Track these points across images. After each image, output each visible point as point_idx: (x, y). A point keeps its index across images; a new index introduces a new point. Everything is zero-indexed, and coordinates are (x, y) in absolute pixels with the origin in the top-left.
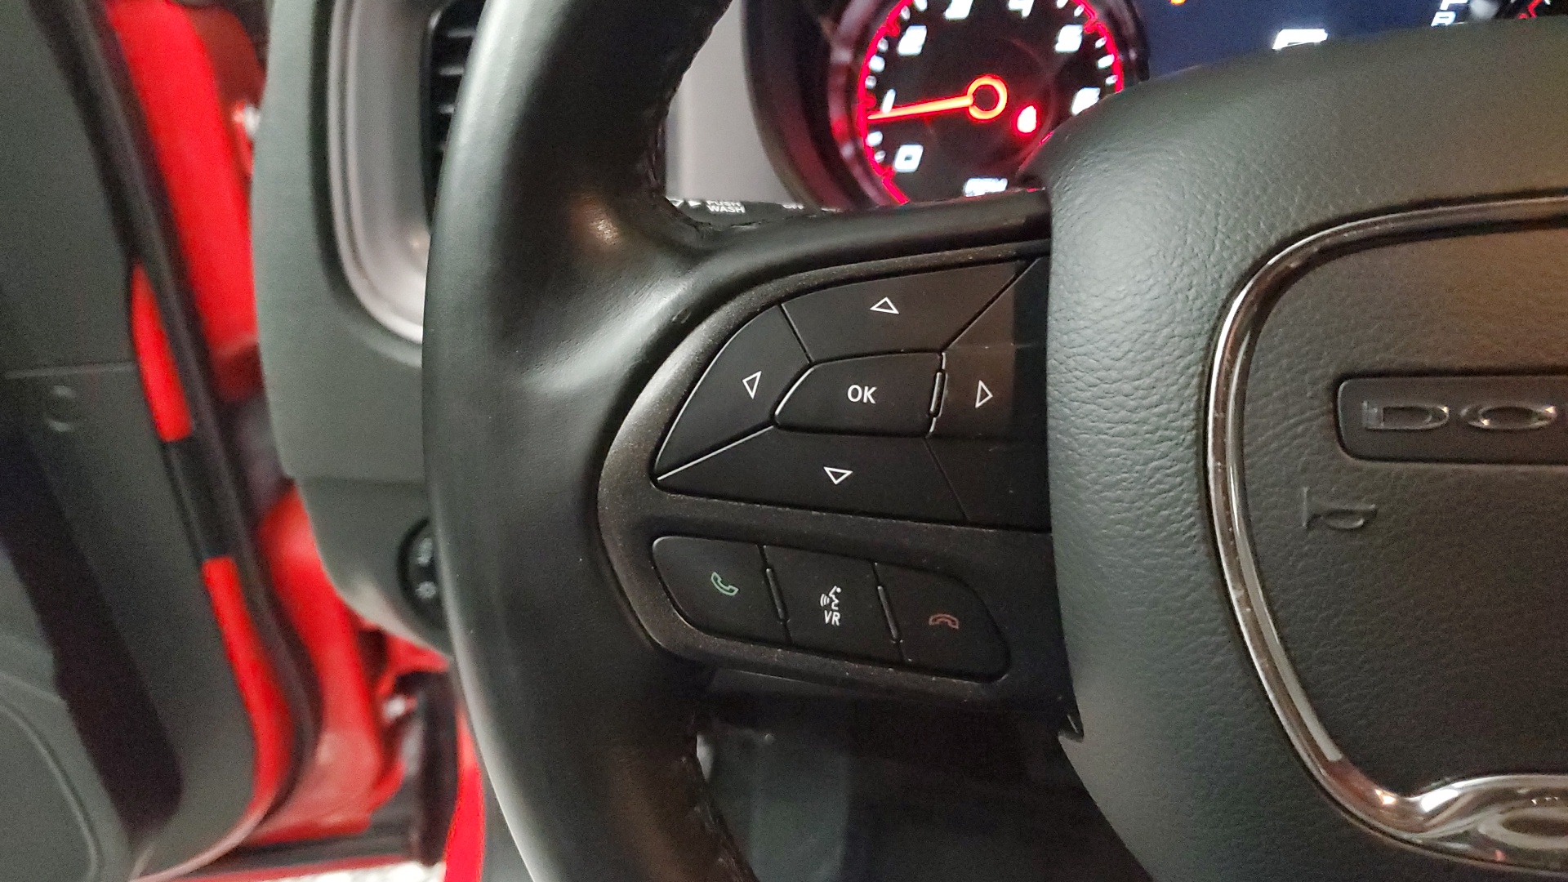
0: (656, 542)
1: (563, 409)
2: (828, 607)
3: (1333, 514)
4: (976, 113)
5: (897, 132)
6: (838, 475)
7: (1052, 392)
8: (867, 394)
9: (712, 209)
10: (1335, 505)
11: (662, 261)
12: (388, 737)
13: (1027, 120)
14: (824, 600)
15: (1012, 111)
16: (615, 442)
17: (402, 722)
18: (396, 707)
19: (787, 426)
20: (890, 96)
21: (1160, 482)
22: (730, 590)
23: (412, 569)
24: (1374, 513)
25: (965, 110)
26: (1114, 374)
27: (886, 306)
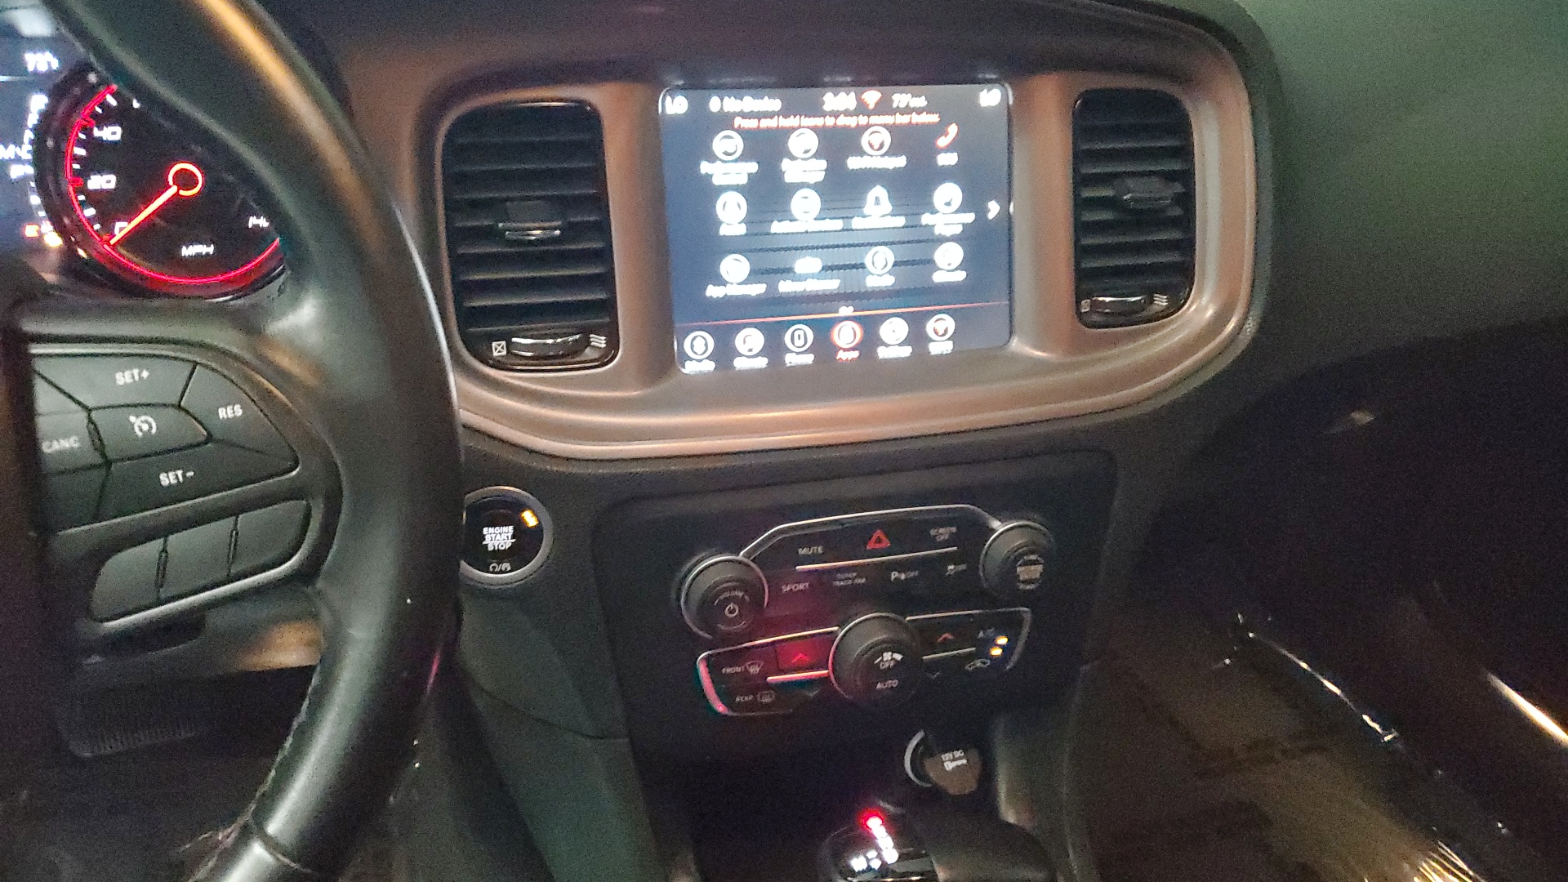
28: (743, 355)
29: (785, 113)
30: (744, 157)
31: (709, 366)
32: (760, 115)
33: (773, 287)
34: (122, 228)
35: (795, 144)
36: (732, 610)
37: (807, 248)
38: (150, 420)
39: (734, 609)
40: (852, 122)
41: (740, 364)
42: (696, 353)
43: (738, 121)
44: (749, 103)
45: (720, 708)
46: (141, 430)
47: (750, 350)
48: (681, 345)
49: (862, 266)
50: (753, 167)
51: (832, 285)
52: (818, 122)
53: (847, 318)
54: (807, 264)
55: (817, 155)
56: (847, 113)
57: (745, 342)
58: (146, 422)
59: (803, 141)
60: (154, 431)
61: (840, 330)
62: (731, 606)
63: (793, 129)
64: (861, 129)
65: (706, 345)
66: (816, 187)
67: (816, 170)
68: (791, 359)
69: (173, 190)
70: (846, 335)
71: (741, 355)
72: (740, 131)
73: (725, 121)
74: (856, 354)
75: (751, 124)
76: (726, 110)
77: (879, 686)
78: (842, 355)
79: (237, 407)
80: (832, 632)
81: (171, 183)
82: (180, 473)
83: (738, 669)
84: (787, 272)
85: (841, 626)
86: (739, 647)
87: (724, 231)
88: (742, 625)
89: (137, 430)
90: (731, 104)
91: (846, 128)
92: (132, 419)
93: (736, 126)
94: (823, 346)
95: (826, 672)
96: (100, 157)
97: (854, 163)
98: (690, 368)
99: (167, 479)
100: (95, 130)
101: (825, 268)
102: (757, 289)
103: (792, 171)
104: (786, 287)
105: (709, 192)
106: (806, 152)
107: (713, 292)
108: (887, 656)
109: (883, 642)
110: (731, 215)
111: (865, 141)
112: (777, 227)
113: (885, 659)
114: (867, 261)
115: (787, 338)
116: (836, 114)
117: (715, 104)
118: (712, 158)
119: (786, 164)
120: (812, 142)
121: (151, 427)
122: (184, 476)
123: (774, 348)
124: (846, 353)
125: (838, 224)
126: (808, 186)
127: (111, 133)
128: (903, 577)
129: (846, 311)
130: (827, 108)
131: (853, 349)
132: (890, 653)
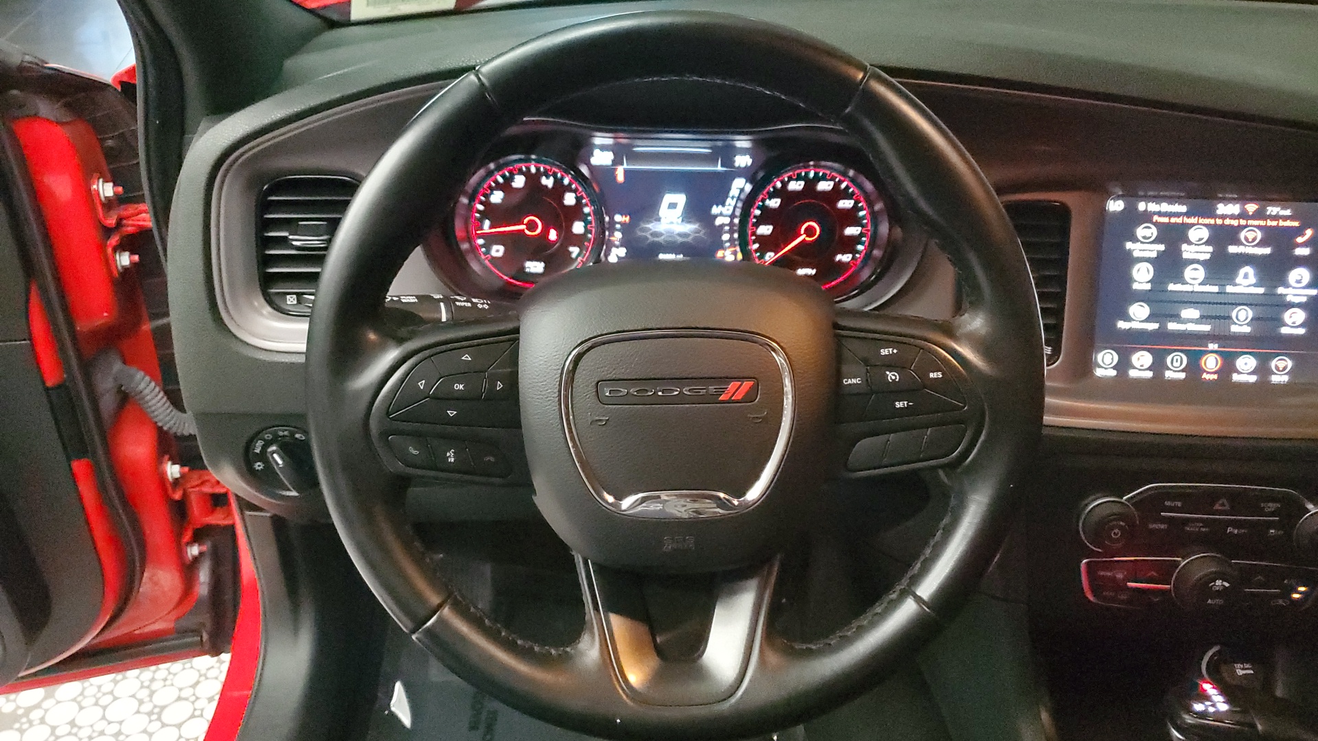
0: (390, 438)
1: (358, 394)
2: (450, 456)
3: (597, 420)
4: (527, 232)
5: (491, 239)
6: (452, 413)
7: (520, 386)
8: (461, 387)
9: (403, 301)
10: (597, 418)
11: (391, 343)
12: (188, 570)
13: (553, 235)
14: (448, 454)
15: (545, 232)
16: (375, 405)
17: (196, 559)
18: (194, 550)
19: (435, 398)
20: (487, 223)
21: (549, 413)
22: (415, 452)
23: (251, 456)
24: (608, 420)
25: (523, 230)
26: (536, 381)
27: (467, 358)
28: (1137, 368)
29: (1188, 214)
30: (1157, 241)
31: (1113, 373)
32: (1170, 215)
33: (1163, 325)
34: (770, 256)
35: (1193, 234)
36: (1116, 533)
37: (1191, 302)
38: (896, 374)
39: (1118, 533)
40: (1235, 223)
41: (1133, 373)
42: (1105, 364)
43: (1156, 218)
44: (1165, 207)
45: (1091, 598)
46: (891, 379)
47: (1142, 366)
48: (1096, 358)
49: (1229, 318)
50: (1162, 247)
51: (1206, 328)
52: (1212, 221)
53: (1212, 352)
54: (1190, 313)
55: (1207, 243)
56: (1232, 217)
57: (1139, 359)
58: (894, 375)
59: (1199, 233)
60: (897, 380)
61: (1206, 360)
62: (1116, 531)
63: (1193, 225)
64: (1241, 228)
65: (1112, 359)
66: (1204, 263)
67: (1206, 252)
68: (1169, 375)
69: (804, 236)
70: (1211, 363)
71: (1135, 368)
72: (1156, 224)
73: (1147, 217)
74: (1215, 377)
75: (1165, 220)
76: (1149, 210)
77: (1209, 601)
78: (1205, 376)
79: (939, 373)
80: (1177, 561)
81: (802, 232)
82: (906, 403)
83: (1109, 574)
84: (1176, 317)
85: (1184, 558)
86: (1112, 559)
87: (1136, 286)
88: (1119, 545)
89: (889, 378)
90: (1153, 207)
91: (1231, 226)
92: (888, 373)
93: (1154, 221)
94: (1194, 368)
95: (1169, 586)
96: (768, 216)
97: (1232, 249)
98: (1099, 372)
99: (899, 405)
100: (768, 200)
101: (1202, 317)
102: (1153, 326)
103: (1188, 252)
104: (1172, 326)
105: (1129, 260)
106: (1200, 240)
107: (1122, 325)
108: (1219, 582)
109: (1215, 573)
110: (1142, 276)
111: (1242, 235)
112: (1172, 287)
113: (1217, 584)
114: (1234, 315)
115: (1169, 359)
116: (1223, 217)
117: (1142, 206)
118: (1134, 239)
119: (1184, 247)
120: (1205, 234)
121: (896, 378)
122: (907, 404)
123: (1158, 365)
124: (1209, 375)
125: (1215, 289)
126: (1197, 261)
127: (774, 203)
128: (1236, 532)
129: (1213, 346)
130: (1219, 212)
131: (1214, 373)
132: (1221, 581)
